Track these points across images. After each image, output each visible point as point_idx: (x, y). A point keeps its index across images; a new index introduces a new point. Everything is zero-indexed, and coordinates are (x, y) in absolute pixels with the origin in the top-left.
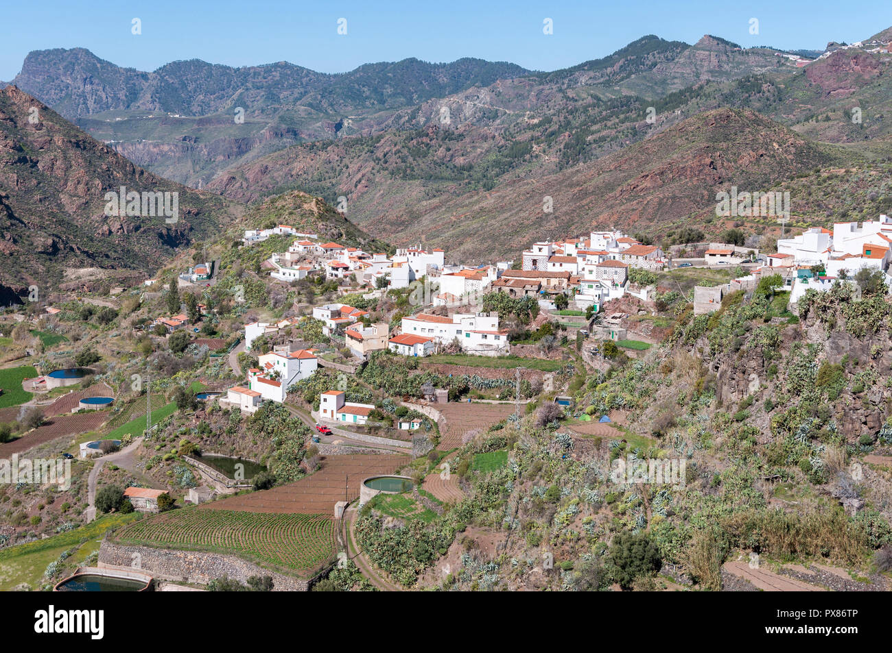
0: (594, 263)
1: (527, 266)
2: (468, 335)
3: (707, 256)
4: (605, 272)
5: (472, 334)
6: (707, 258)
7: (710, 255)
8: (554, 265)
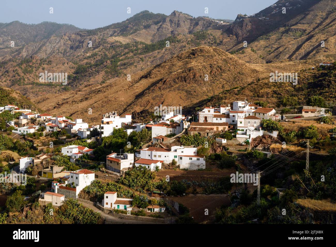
0: (241, 117)
1: (201, 120)
2: (181, 158)
3: (303, 112)
4: (249, 122)
5: (183, 157)
6: (304, 114)
7: (305, 112)
8: (217, 119)
